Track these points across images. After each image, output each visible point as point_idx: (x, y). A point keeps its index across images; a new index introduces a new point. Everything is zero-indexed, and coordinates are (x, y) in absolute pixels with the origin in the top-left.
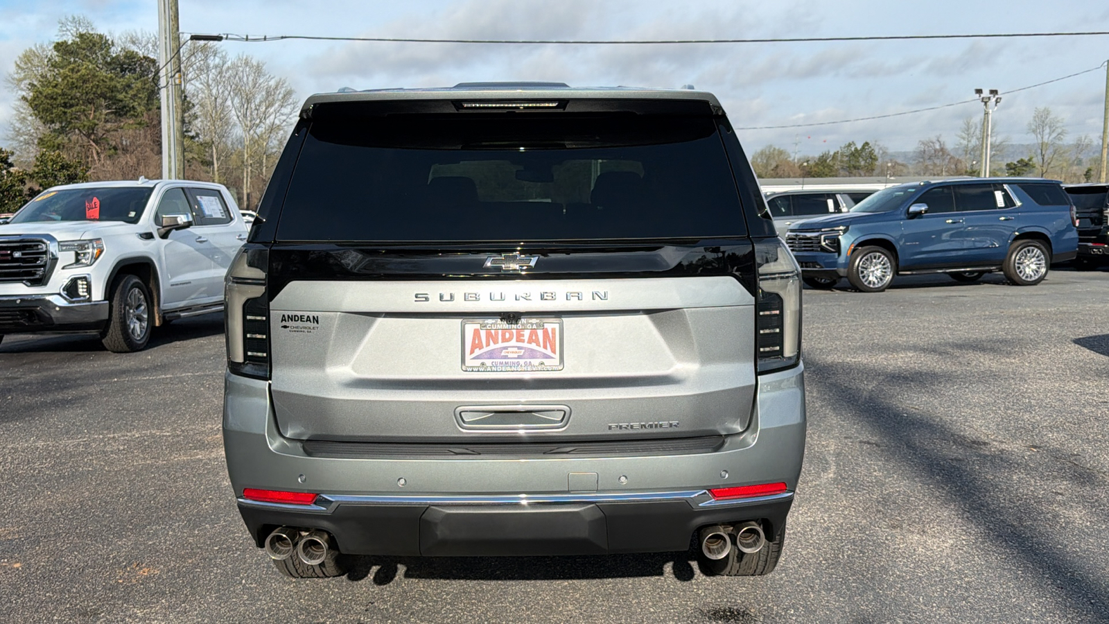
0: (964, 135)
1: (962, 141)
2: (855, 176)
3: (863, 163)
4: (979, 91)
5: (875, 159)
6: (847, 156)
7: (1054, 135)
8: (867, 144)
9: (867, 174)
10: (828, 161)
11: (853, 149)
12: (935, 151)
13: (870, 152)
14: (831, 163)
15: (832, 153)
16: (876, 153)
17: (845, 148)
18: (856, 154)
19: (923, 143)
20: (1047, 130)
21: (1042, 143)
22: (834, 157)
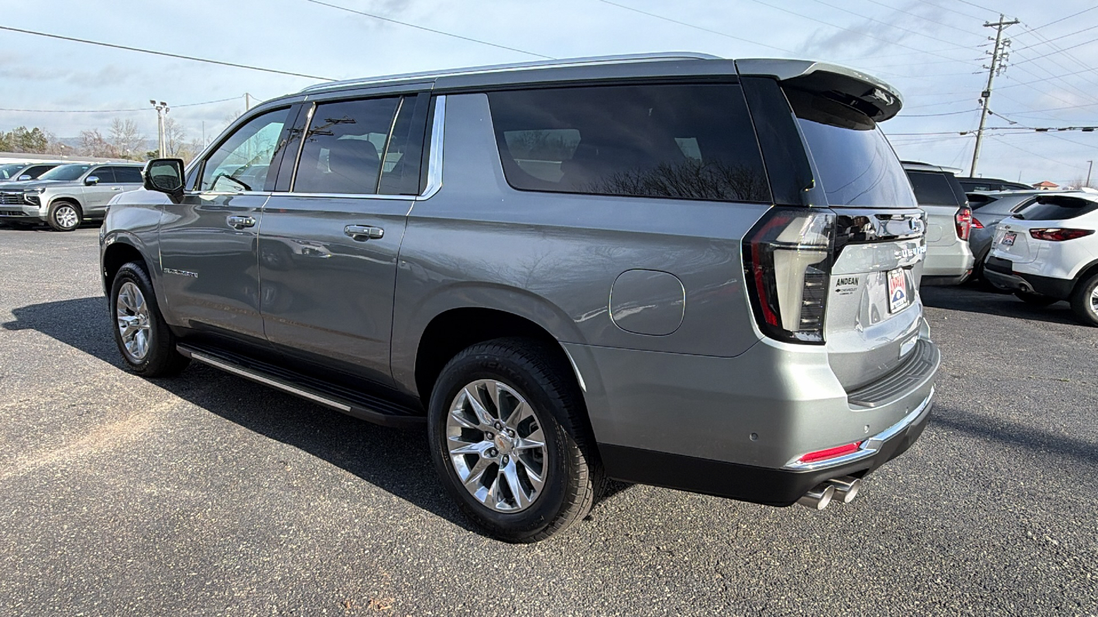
0: (114, 130)
1: (113, 134)
2: (29, 152)
3: (35, 144)
4: (153, 102)
5: (45, 141)
6: (20, 137)
7: (178, 136)
8: (37, 129)
9: (40, 152)
10: (3, 139)
11: (25, 132)
12: (95, 139)
13: (40, 135)
14: (6, 142)
15: (6, 134)
16: (46, 136)
17: (17, 130)
18: (27, 136)
19: (84, 133)
20: (173, 133)
21: (171, 141)
22: (8, 137)
